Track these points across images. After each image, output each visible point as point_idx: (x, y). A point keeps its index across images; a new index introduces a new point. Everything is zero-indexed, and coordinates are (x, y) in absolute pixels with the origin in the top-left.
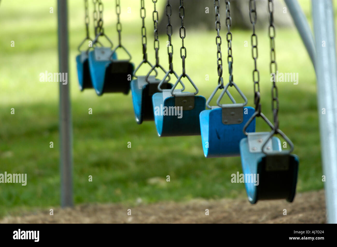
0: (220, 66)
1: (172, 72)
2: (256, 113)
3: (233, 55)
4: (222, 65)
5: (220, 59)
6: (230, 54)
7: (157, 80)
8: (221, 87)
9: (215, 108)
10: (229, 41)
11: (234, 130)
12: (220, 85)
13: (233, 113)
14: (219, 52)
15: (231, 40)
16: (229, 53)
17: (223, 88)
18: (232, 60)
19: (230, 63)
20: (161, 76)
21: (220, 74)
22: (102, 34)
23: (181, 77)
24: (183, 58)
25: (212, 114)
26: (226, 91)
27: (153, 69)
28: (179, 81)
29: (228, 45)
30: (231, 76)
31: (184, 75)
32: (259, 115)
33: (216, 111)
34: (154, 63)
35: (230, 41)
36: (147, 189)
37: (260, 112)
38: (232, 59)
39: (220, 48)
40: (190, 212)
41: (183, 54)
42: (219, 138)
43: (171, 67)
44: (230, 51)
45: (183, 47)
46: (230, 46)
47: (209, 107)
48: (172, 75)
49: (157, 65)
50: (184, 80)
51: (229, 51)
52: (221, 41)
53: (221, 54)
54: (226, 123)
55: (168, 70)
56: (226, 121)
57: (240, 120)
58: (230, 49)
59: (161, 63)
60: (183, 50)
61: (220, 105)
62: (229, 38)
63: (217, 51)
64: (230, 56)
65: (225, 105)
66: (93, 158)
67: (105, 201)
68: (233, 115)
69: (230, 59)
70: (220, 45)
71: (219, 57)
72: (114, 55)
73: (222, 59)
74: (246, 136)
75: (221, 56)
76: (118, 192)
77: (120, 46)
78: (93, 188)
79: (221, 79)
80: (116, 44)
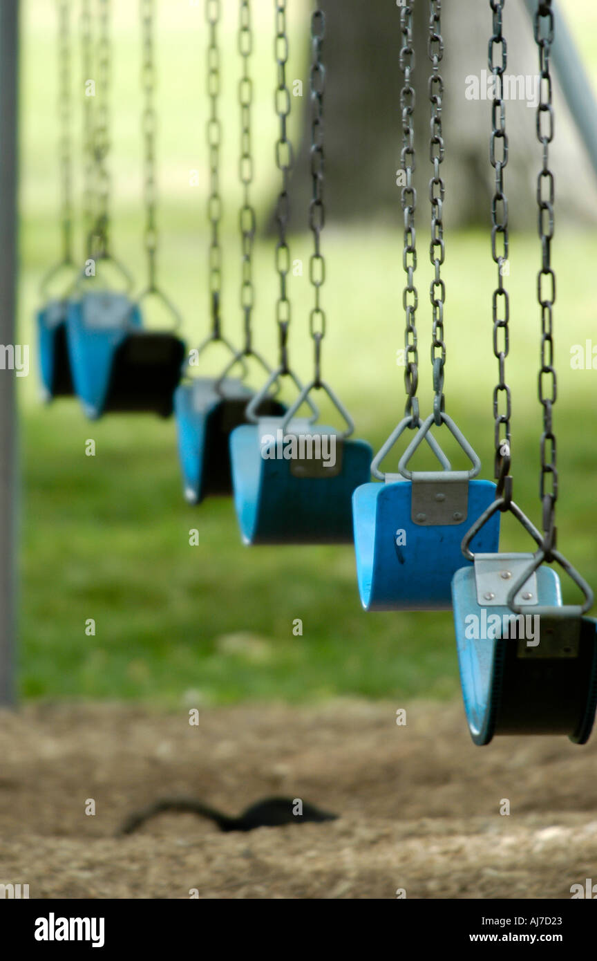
0: (413, 367)
1: (285, 371)
2: (500, 500)
3: (446, 342)
4: (416, 363)
5: (413, 349)
6: (438, 338)
7: (246, 389)
8: (413, 424)
9: (393, 479)
10: (436, 304)
11: (442, 541)
12: (410, 418)
13: (440, 495)
14: (410, 329)
15: (443, 300)
16: (435, 336)
17: (418, 426)
18: (444, 356)
19: (437, 363)
20: (257, 381)
21: (413, 389)
22: (105, 256)
23: (309, 390)
24: (318, 339)
25: (385, 498)
26: (424, 436)
27: (238, 359)
28: (305, 398)
29: (435, 314)
30: (439, 398)
31: (318, 384)
32: (506, 507)
33: (395, 489)
34: (239, 344)
35: (440, 303)
36: (214, 665)
37: (509, 499)
38: (444, 351)
39: (413, 320)
40: (326, 735)
41: (318, 328)
42: (402, 561)
43: (284, 359)
44: (438, 329)
45: (317, 310)
46: (438, 318)
47: (380, 474)
48: (286, 382)
49: (248, 351)
50: (317, 396)
51: (435, 331)
52: (416, 301)
53: (415, 336)
54: (421, 521)
55: (275, 365)
56: (423, 515)
57: (460, 514)
58: (440, 324)
59: (257, 346)
60: (318, 319)
61: (408, 474)
62: (438, 296)
63: (404, 327)
64: (438, 344)
65: (419, 475)
66: (77, 577)
67: (101, 694)
68: (441, 501)
69: (438, 351)
70: (413, 310)
71: (411, 343)
72: (135, 313)
73: (418, 348)
74: (471, 562)
75: (415, 340)
76: (139, 670)
77: (153, 290)
78: (73, 657)
79: (414, 402)
80: (142, 283)
